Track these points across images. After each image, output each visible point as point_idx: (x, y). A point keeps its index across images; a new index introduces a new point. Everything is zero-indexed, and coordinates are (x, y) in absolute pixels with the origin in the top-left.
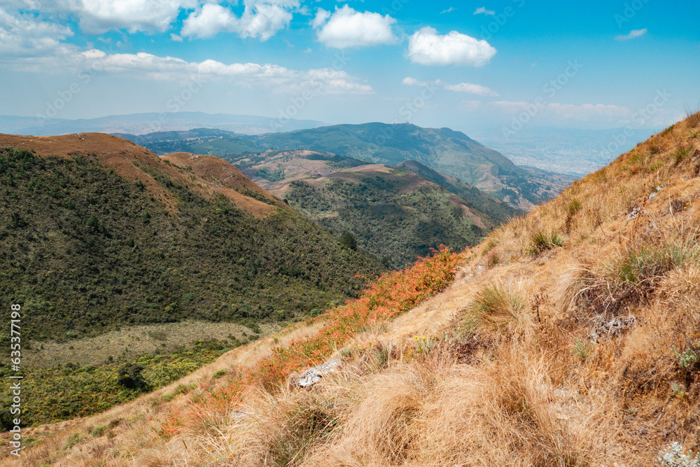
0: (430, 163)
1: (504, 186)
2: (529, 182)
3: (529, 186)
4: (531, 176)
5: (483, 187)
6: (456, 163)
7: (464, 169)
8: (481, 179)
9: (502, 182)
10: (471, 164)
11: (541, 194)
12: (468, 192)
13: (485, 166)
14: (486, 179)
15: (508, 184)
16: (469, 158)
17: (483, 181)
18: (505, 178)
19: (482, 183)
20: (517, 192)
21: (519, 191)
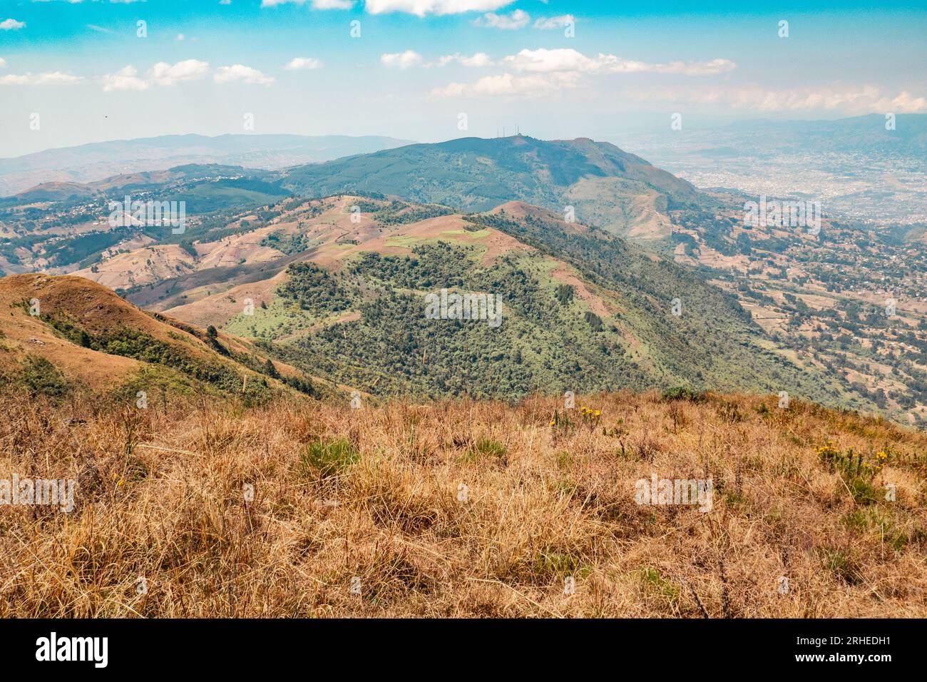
0: (557, 198)
1: (676, 228)
2: (718, 218)
3: (717, 224)
4: (722, 207)
5: (643, 231)
6: (599, 195)
7: (612, 205)
8: (639, 219)
9: (674, 222)
10: (623, 195)
11: (736, 236)
12: (607, 247)
13: (645, 197)
14: (648, 218)
15: (683, 223)
16: (619, 185)
17: (642, 221)
18: (677, 214)
19: (642, 225)
20: (696, 237)
21: (699, 234)
